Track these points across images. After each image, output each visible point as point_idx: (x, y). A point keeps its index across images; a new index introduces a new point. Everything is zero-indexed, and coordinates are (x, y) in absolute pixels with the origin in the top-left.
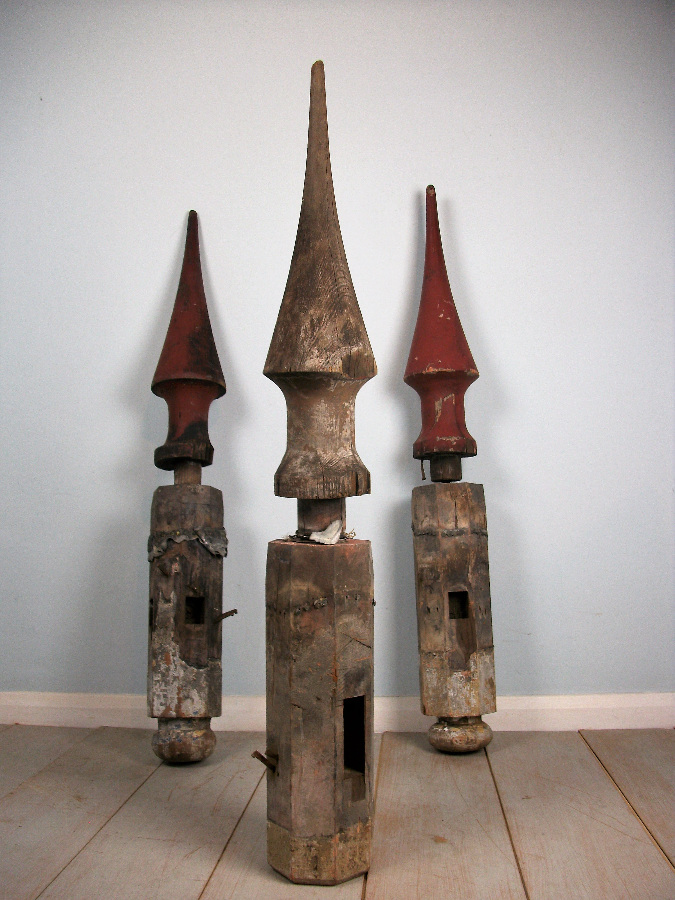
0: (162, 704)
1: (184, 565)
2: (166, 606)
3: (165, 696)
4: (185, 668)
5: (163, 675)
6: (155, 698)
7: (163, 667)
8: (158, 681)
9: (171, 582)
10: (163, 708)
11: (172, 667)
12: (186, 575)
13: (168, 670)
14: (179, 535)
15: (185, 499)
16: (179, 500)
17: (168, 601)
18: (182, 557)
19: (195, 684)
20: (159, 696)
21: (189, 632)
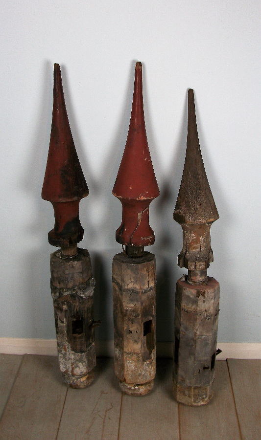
0: (64, 367)
1: (69, 306)
2: (62, 324)
3: (65, 365)
4: (74, 354)
5: (64, 355)
6: (61, 364)
7: (63, 352)
8: (62, 357)
9: (63, 313)
10: (65, 370)
11: (68, 353)
12: (71, 311)
13: (66, 354)
14: (65, 292)
15: (67, 272)
16: (64, 272)
17: (62, 322)
18: (68, 303)
19: (80, 360)
20: (62, 363)
21: (75, 338)
